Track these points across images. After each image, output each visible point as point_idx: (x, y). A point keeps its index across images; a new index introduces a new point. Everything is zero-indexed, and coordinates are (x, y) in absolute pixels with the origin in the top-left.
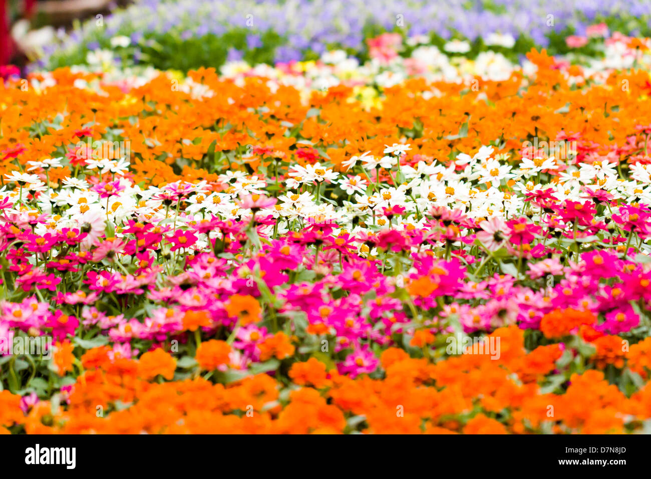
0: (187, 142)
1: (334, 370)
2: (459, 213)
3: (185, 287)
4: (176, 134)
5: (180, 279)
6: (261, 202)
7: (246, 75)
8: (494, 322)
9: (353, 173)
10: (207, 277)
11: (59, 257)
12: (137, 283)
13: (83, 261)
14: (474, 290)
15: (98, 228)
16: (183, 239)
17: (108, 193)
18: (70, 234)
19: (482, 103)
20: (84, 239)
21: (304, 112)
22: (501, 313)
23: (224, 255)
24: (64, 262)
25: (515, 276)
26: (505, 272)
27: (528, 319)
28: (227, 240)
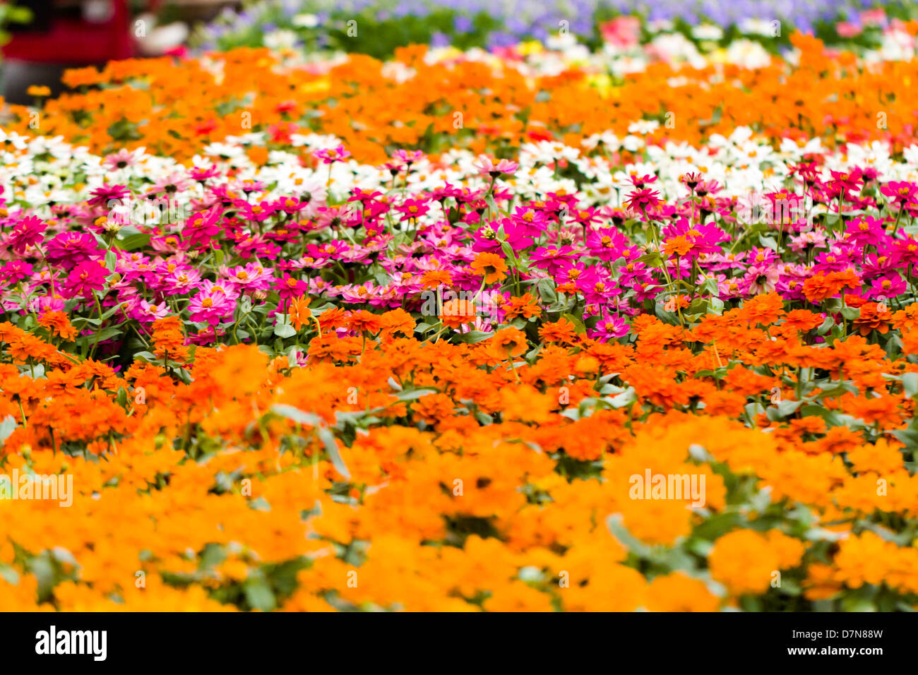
0: (399, 124)
1: (583, 333)
2: (715, 183)
3: (418, 255)
4: (385, 116)
5: (414, 248)
6: (502, 166)
7: (457, 62)
8: (752, 289)
9: (592, 154)
10: (442, 245)
11: (275, 228)
12: (367, 251)
13: (304, 230)
14: (731, 261)
15: (319, 197)
16: (413, 209)
17: (332, 158)
18: (289, 203)
19: (738, 91)
20: (303, 209)
21: (531, 96)
22: (761, 280)
23: (459, 224)
24: (281, 232)
25: (775, 249)
26: (764, 245)
27: (788, 290)
28: (461, 210)
